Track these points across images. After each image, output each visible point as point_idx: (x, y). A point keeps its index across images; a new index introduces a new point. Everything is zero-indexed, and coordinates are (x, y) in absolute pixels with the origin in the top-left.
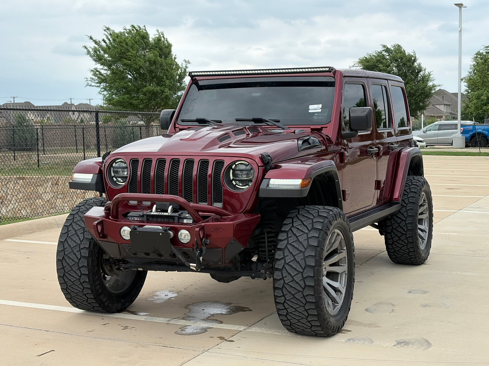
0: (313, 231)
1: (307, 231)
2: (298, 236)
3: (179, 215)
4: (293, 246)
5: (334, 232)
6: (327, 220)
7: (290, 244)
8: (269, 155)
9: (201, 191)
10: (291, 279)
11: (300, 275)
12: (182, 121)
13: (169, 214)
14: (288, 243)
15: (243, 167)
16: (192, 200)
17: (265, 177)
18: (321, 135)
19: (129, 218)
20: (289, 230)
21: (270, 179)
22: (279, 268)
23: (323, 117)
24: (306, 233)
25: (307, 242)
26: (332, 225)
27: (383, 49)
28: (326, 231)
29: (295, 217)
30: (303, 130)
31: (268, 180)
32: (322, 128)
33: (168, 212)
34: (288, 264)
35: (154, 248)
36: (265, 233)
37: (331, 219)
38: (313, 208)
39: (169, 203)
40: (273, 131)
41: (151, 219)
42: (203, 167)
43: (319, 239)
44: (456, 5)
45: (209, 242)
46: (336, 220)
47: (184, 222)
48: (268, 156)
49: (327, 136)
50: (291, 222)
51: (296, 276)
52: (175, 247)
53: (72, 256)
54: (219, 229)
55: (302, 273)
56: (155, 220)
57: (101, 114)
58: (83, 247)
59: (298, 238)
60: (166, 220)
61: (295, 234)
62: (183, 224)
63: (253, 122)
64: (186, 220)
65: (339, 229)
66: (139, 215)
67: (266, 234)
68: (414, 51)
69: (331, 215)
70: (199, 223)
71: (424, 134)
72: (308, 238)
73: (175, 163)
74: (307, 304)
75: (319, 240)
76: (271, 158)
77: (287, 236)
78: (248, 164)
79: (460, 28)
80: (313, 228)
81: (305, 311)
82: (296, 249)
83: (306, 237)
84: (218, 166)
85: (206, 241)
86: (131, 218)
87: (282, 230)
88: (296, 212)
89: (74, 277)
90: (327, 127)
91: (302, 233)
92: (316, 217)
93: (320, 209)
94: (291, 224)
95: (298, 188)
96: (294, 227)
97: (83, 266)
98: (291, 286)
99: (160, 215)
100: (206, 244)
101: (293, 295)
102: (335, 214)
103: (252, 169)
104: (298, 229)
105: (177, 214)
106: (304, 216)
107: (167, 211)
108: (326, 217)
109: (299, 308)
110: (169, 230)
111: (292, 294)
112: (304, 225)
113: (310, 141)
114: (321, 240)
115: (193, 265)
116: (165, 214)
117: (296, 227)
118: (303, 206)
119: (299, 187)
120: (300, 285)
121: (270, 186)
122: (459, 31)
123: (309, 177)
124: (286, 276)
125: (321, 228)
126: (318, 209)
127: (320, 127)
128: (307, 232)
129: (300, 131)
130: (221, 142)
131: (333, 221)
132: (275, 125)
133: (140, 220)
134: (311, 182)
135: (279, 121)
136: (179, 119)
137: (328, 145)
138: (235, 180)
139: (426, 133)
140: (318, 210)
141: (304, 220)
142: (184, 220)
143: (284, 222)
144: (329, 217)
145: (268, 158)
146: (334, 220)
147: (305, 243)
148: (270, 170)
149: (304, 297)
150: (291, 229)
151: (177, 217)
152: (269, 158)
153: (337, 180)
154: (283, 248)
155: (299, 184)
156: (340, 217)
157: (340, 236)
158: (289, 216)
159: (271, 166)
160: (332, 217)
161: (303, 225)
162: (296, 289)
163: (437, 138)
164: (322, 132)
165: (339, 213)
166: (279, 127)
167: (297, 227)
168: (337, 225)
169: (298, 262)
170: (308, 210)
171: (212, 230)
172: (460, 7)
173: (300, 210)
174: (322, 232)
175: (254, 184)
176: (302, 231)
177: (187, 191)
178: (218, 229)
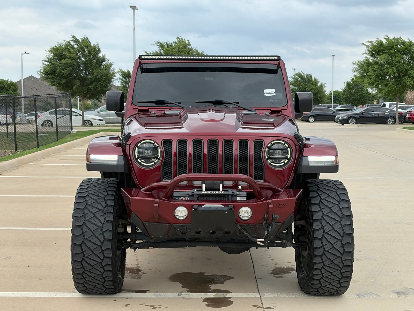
0: (342, 202)
3: (232, 193)
4: (329, 216)
7: (325, 215)
10: (331, 247)
11: (339, 242)
12: (139, 103)
13: (221, 193)
14: (323, 214)
17: (303, 155)
19: (176, 198)
20: (319, 203)
22: (319, 237)
25: (340, 212)
27: (72, 39)
31: (307, 157)
33: (220, 191)
34: (327, 233)
35: (217, 226)
39: (219, 182)
41: (201, 198)
44: (131, 7)
45: (278, 217)
47: (238, 200)
50: (318, 195)
51: (335, 244)
53: (94, 240)
55: (341, 240)
56: (206, 199)
58: (106, 230)
59: (331, 209)
60: (217, 199)
61: (327, 206)
63: (213, 104)
64: (239, 197)
66: (188, 195)
68: (97, 43)
70: (262, 199)
71: (98, 114)
72: (340, 209)
74: (343, 268)
77: (320, 208)
78: (285, 144)
79: (134, 27)
80: (341, 200)
81: (340, 274)
82: (332, 219)
83: (338, 208)
86: (178, 198)
89: (95, 261)
92: (337, 190)
94: (319, 197)
97: (107, 249)
98: (331, 253)
99: (212, 194)
101: (332, 261)
103: (289, 148)
104: (328, 201)
105: (230, 192)
107: (218, 190)
109: (336, 272)
111: (330, 260)
112: (332, 197)
115: (260, 241)
116: (217, 192)
119: (334, 163)
120: (339, 252)
121: (310, 163)
122: (133, 29)
124: (326, 244)
125: (347, 200)
127: (280, 109)
128: (337, 204)
132: (240, 107)
133: (189, 199)
135: (239, 104)
138: (271, 158)
139: (99, 113)
141: (329, 192)
142: (237, 197)
148: (305, 148)
149: (342, 262)
150: (321, 201)
151: (231, 195)
154: (320, 219)
155: (334, 160)
161: (330, 197)
162: (335, 255)
163: (109, 118)
167: (326, 199)
169: (336, 231)
171: (278, 206)
172: (134, 9)
175: (293, 162)
176: (332, 203)
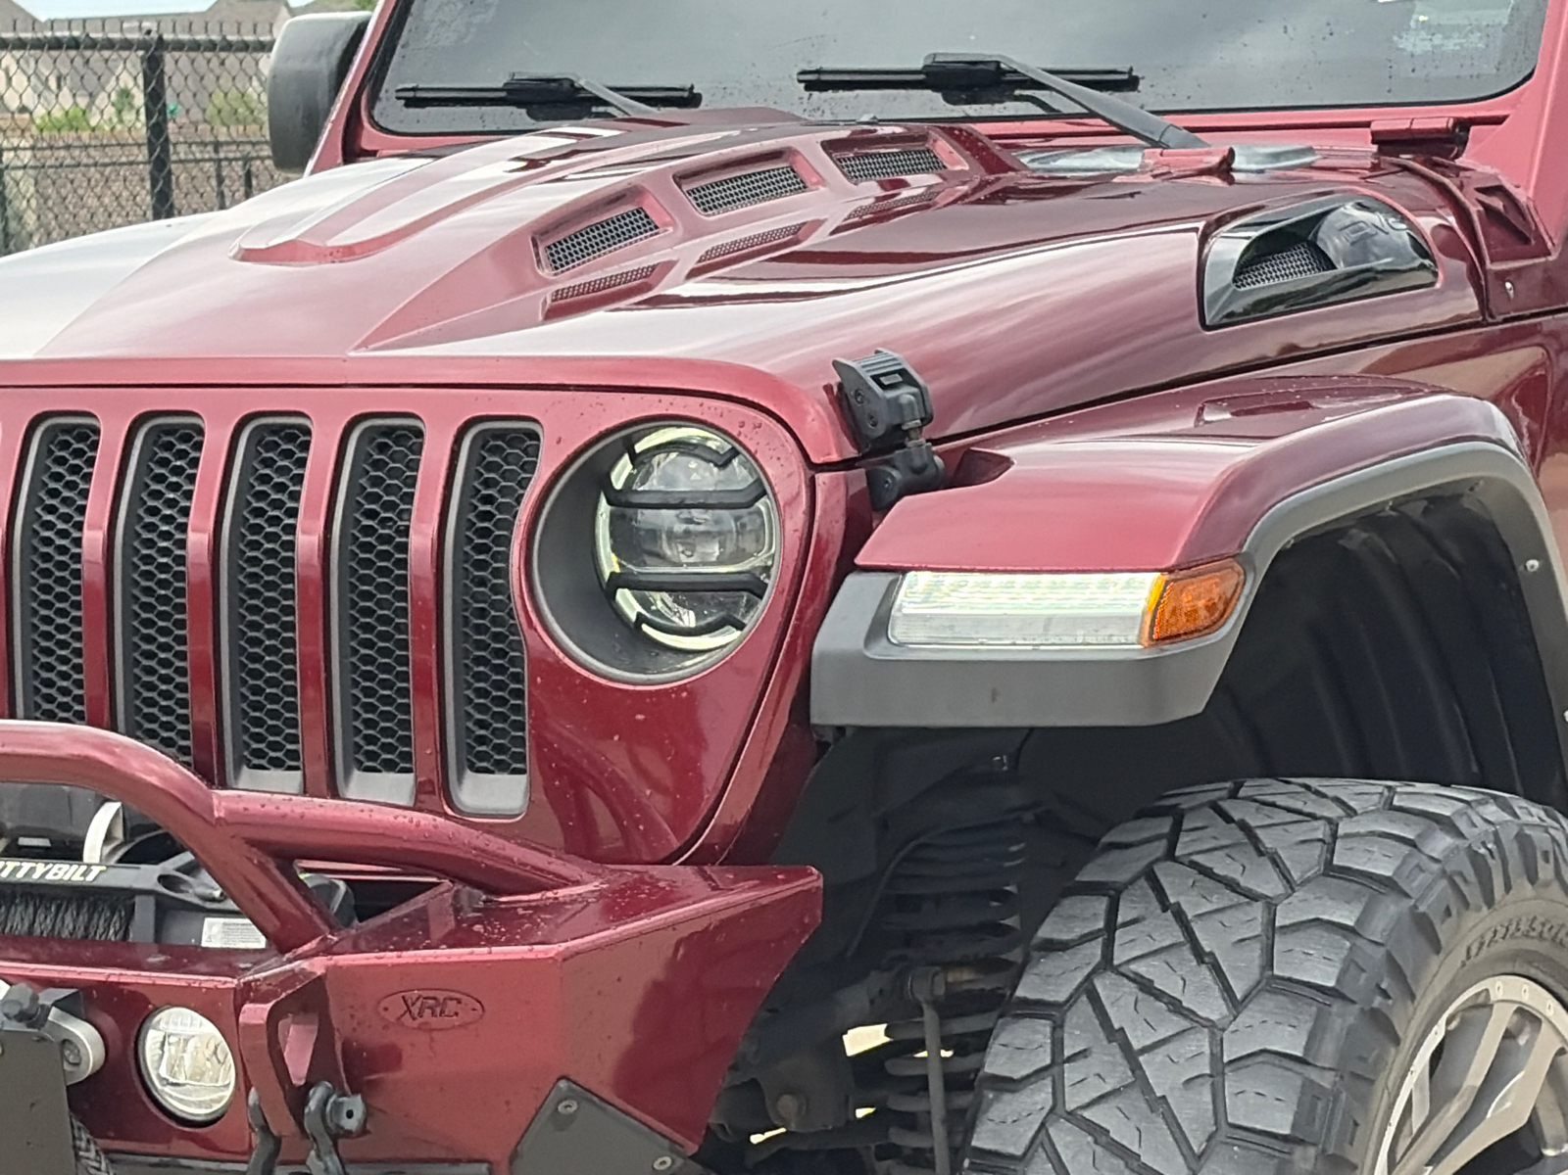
0: (1269, 1002)
1: (1213, 1008)
2: (1145, 1050)
3: (164, 879)
4: (1097, 1132)
5: (1483, 1005)
6: (1391, 910)
7: (1072, 1116)
8: (903, 372)
9: (369, 676)
12: (411, 103)
13: (84, 874)
14: (1059, 1110)
15: (697, 477)
16: (293, 755)
17: (859, 560)
18: (1443, 190)
20: (1072, 999)
21: (904, 571)
23: (1476, 41)
24: (1210, 1025)
25: (1208, 1098)
26: (1437, 947)
28: (1378, 1001)
29: (1132, 882)
30: (1310, 151)
31: (886, 579)
32: (1464, 124)
33: (86, 859)
36: (925, 1006)
37: (1432, 898)
38: (1299, 805)
40: (1062, 163)
42: (376, 482)
43: (1313, 1074)
45: (359, 1113)
46: (1490, 901)
47: (204, 944)
48: (898, 378)
49: (1498, 190)
50: (1101, 925)
52: (107, 1152)
54: (452, 1005)
57: (184, 58)
60: (70, 923)
61: (1122, 1029)
62: (191, 957)
63: (938, 96)
64: (217, 922)
65: (1533, 972)
67: (930, 1016)
69: (1435, 867)
70: (300, 950)
72: (1220, 1068)
73: (169, 447)
75: (1308, 1085)
76: (922, 395)
77: (1057, 1045)
78: (734, 453)
80: (1271, 984)
83: (1206, 1059)
84: (492, 467)
85: (338, 1106)
87: (1020, 993)
88: (1148, 841)
90: (1498, 121)
91: (1178, 1023)
92: (1303, 883)
93: (1351, 812)
94: (1095, 949)
95: (1129, 643)
96: (1116, 970)
100: (338, 1135)
102: (1473, 855)
103: (764, 493)
104: (1146, 986)
105: (145, 876)
106: (1206, 872)
107: (70, 850)
108: (1388, 884)
110: (67, 1006)
112: (1200, 954)
113: (1332, 242)
114: (1326, 1080)
116: (61, 872)
117: (1133, 967)
118: (1218, 790)
119: (1133, 638)
121: (898, 632)
123: (1233, 549)
125: (1331, 984)
126: (1334, 812)
127: (1441, 124)
128: (1214, 1017)
129: (1277, 156)
130: (557, 264)
131: (1448, 912)
132: (1092, 115)
134: (1250, 590)
135: (1131, 83)
136: (391, 83)
137: (1489, 265)
138: (638, 586)
140: (1329, 821)
141: (1205, 907)
142: (208, 921)
143: (1047, 931)
144: (1412, 887)
145: (891, 394)
146: (1467, 905)
147: (1194, 1113)
148: (907, 499)
150: (1087, 989)
151: (151, 900)
152: (905, 394)
153: (1533, 564)
154: (1019, 1152)
155: (1138, 611)
156: (1533, 879)
157: (1544, 1026)
158: (1085, 876)
159: (918, 462)
160: (1444, 883)
161: (1187, 952)
164: (1458, 162)
165: (1523, 839)
166: (1124, 131)
167: (1140, 968)
168: (1501, 946)
170: (1252, 823)
171: (391, 1017)
173: (1186, 825)
174: (1343, 1018)
175: (779, 619)
176: (1175, 1006)
177: (256, 674)
178: (438, 1007)
